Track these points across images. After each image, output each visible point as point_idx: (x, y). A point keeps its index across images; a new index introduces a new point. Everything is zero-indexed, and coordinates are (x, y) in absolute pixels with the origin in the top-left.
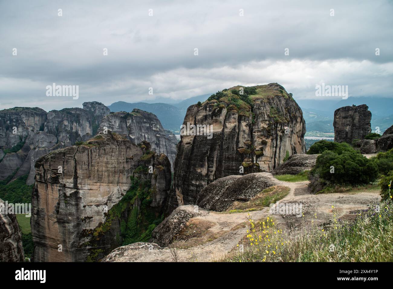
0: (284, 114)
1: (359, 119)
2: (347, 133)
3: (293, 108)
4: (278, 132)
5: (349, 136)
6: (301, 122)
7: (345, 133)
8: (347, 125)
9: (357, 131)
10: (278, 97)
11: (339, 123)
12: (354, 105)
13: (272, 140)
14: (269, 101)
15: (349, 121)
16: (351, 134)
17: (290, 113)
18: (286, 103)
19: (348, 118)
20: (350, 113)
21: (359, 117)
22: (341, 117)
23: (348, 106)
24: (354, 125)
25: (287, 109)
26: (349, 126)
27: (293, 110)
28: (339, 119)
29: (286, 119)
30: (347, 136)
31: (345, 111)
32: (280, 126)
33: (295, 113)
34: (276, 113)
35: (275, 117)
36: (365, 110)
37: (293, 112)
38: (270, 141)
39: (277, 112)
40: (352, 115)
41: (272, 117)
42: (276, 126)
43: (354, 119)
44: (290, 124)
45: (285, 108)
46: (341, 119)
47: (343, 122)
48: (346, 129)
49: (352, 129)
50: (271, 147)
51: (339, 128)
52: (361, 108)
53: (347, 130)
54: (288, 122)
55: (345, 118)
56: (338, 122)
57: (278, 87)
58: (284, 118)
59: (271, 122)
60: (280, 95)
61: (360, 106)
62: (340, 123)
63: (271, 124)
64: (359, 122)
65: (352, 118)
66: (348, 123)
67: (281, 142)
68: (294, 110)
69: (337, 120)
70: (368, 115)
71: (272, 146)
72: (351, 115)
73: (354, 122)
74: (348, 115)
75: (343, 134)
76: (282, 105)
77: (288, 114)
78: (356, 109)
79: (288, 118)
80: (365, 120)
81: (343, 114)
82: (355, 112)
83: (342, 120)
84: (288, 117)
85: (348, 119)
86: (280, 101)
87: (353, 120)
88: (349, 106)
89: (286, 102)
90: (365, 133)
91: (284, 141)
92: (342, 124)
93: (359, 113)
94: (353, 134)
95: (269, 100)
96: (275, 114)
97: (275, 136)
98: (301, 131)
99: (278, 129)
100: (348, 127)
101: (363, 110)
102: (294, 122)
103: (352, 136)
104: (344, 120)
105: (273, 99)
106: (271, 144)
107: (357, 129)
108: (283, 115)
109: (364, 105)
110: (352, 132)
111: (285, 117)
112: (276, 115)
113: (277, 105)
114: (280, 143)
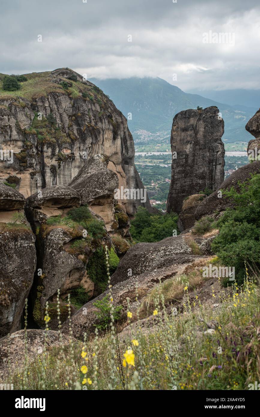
0: (66, 126)
1: (203, 132)
2: (187, 155)
3: (91, 114)
4: (46, 161)
5: (190, 161)
6: (115, 138)
7: (184, 156)
8: (187, 142)
9: (201, 152)
10: (54, 95)
11: (176, 140)
12: (200, 107)
13: (32, 175)
14: (34, 103)
15: (191, 136)
16: (193, 158)
17: (78, 125)
18: (73, 106)
19: (188, 131)
20: (193, 121)
21: (205, 128)
22: (179, 129)
23: (189, 110)
24: (196, 143)
25: (74, 117)
26: (190, 144)
27: (90, 118)
28: (177, 132)
29: (69, 135)
30: (187, 161)
31: (185, 118)
32: (50, 150)
33: (96, 124)
34: (45, 125)
35: (41, 133)
36: (214, 117)
37: (91, 122)
38: (29, 176)
39: (47, 123)
40: (195, 125)
41: (30, 134)
42: (40, 149)
43: (198, 132)
44: (77, 145)
45: (69, 116)
46: (179, 132)
47: (182, 137)
48: (187, 149)
49: (194, 150)
50: (31, 187)
51: (177, 147)
52: (207, 112)
53: (187, 151)
54: (72, 140)
55: (185, 130)
56: (175, 138)
57: (65, 76)
58: (65, 134)
59: (29, 144)
60: (62, 91)
61: (206, 108)
62: (179, 138)
63: (27, 146)
64: (205, 136)
65: (194, 131)
66: (189, 139)
67: (54, 177)
68: (93, 118)
69: (174, 134)
70: (217, 125)
71: (34, 185)
72: (193, 125)
73: (197, 138)
74: (189, 124)
75: (181, 158)
76: (61, 111)
77: (75, 128)
78: (201, 115)
79: (74, 134)
80: (212, 133)
81: (182, 124)
82: (199, 120)
83: (181, 133)
84: (75, 132)
85: (189, 133)
86: (58, 103)
87: (196, 133)
88: (191, 110)
89: (74, 104)
90: (213, 156)
91: (63, 175)
92: (180, 141)
93: (204, 121)
94: (196, 158)
95: (36, 101)
96: (42, 127)
97: (38, 167)
98: (120, 154)
99: (45, 154)
100: (189, 146)
101: (211, 117)
102: (89, 141)
103: (193, 160)
104: (183, 134)
105: (43, 99)
106: (31, 183)
107: (201, 149)
108: (63, 128)
109: (212, 107)
110: (194, 155)
111: (67, 131)
112: (44, 130)
113: (51, 111)
114: (54, 180)
